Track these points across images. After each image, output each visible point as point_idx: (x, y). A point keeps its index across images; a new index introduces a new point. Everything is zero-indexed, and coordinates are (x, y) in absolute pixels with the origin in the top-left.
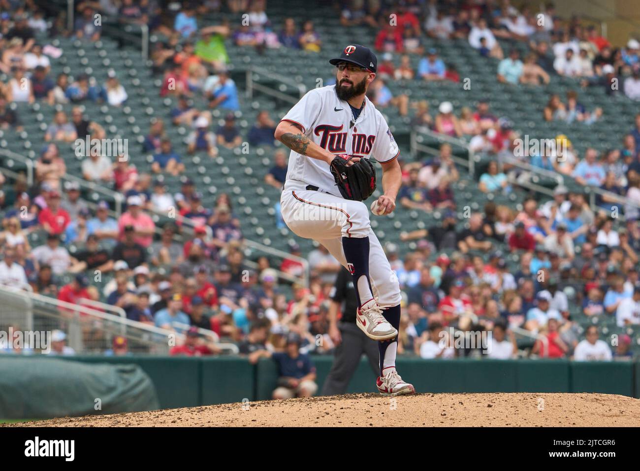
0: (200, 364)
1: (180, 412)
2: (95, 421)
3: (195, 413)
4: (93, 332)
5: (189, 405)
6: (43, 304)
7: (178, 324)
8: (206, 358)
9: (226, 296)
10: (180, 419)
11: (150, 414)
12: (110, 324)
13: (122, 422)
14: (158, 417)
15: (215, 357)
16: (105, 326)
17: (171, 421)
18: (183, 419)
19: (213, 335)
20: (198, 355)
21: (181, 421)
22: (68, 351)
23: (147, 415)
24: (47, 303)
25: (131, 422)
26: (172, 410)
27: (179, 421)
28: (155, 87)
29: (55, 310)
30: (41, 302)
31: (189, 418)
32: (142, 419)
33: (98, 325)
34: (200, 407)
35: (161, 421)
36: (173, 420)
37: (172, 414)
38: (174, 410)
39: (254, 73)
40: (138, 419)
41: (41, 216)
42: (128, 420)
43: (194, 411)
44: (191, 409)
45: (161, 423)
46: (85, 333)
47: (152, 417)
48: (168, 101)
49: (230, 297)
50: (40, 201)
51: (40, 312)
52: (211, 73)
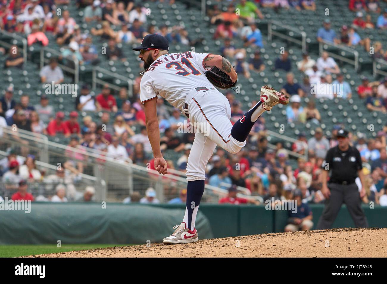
0: (239, 209)
1: (228, 240)
2: (173, 246)
3: (237, 240)
4: (171, 189)
5: (233, 236)
6: (138, 171)
7: (224, 184)
8: (243, 205)
9: (255, 166)
10: (227, 244)
11: (208, 241)
12: (181, 183)
13: (190, 246)
14: (213, 243)
15: (249, 205)
16: (178, 185)
17: (221, 245)
18: (229, 244)
19: (247, 191)
20: (237, 203)
21: (228, 245)
22: (156, 201)
23: (206, 242)
24: (141, 171)
25: (196, 246)
26: (222, 239)
27: (226, 245)
28: (210, 33)
29: (147, 175)
30: (138, 170)
31: (233, 244)
32: (203, 244)
33: (174, 184)
34: (240, 237)
35: (215, 246)
36: (223, 245)
37: (223, 241)
38: (224, 238)
39: (273, 24)
40: (200, 244)
41: (137, 115)
42: (194, 245)
43: (236, 239)
44: (234, 238)
45: (215, 247)
46: (165, 189)
47: (209, 243)
48: (218, 43)
49: (258, 167)
50: (137, 106)
51: (137, 176)
52: (246, 25)
